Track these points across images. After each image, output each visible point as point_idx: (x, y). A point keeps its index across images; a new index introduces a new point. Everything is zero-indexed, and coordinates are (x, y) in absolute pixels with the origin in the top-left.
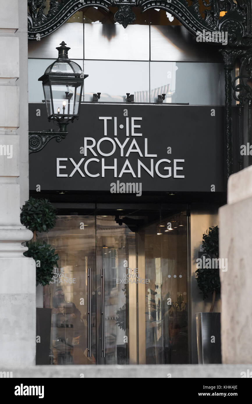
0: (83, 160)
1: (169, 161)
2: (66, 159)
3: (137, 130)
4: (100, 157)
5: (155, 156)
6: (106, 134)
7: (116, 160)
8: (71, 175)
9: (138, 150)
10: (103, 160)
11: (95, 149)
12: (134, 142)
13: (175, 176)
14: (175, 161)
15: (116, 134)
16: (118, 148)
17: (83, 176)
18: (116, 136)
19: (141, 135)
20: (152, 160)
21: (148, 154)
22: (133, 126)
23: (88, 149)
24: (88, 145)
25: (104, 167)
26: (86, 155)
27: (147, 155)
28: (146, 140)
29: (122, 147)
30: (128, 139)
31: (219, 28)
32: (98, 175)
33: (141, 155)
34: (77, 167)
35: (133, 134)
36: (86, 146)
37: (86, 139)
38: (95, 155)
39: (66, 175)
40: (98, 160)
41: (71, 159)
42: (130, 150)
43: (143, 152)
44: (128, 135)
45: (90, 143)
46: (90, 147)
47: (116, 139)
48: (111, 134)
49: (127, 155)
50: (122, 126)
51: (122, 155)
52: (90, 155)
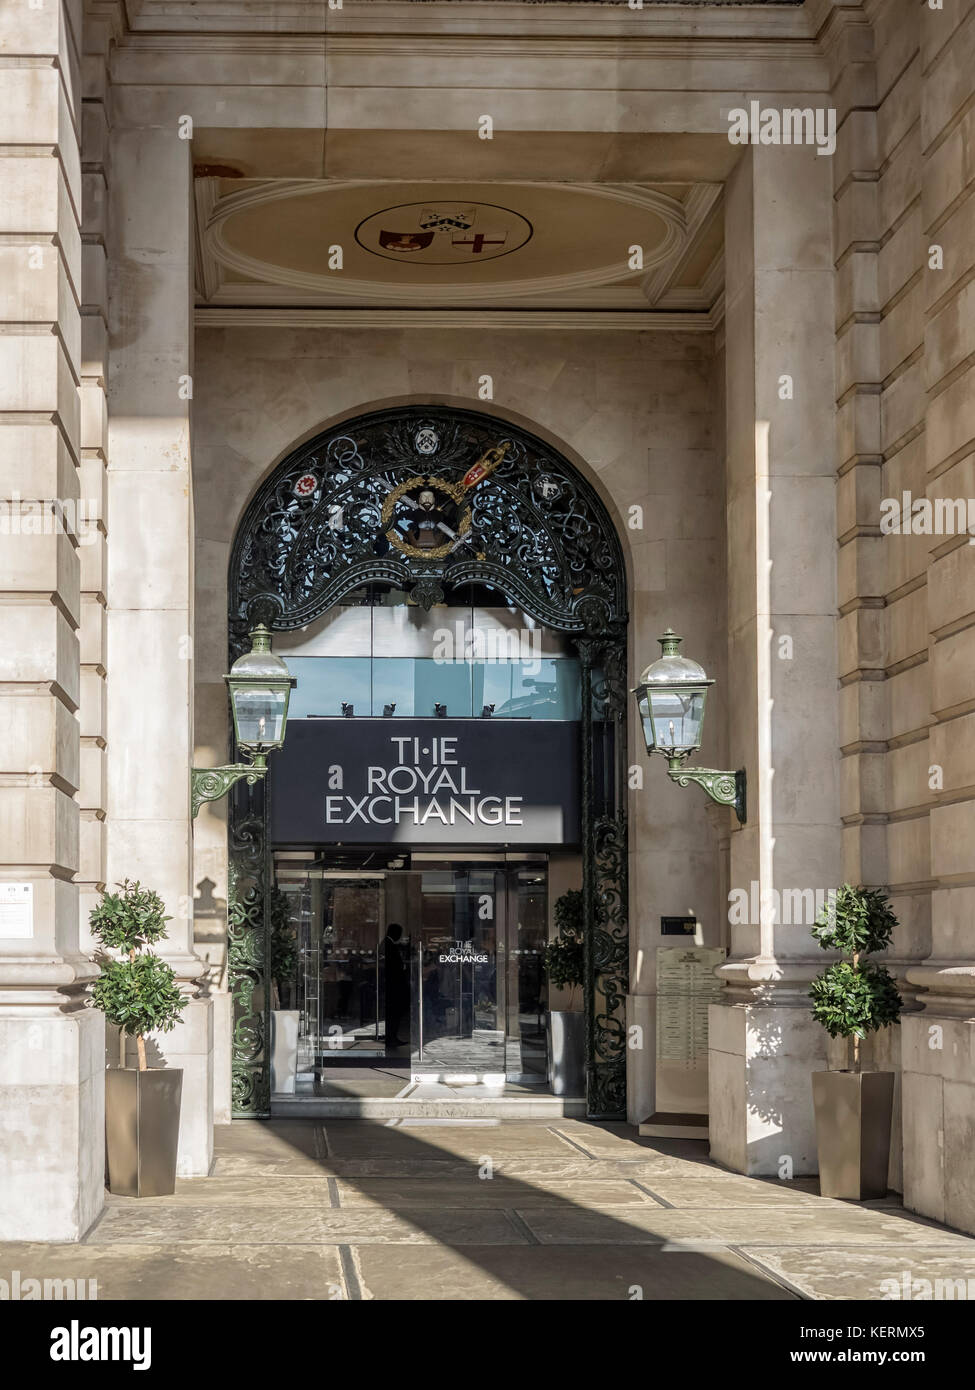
0: (366, 798)
1: (499, 800)
2: (341, 798)
3: (449, 756)
4: (392, 794)
5: (478, 792)
6: (401, 762)
7: (416, 798)
8: (348, 821)
9: (451, 784)
10: (397, 799)
11: (385, 783)
12: (445, 772)
13: (508, 821)
14: (508, 799)
15: (417, 762)
16: (420, 782)
17: (367, 821)
18: (416, 765)
19: (456, 762)
20: (472, 799)
21: (467, 789)
22: (444, 751)
23: (374, 783)
24: (374, 777)
25: (398, 809)
26: (370, 791)
27: (464, 791)
28: (463, 770)
29: (426, 781)
30: (435, 769)
31: (573, 608)
32: (390, 820)
33: (456, 792)
34: (357, 809)
35: (443, 762)
36: (371, 780)
37: (371, 769)
38: (386, 792)
39: (341, 821)
40: (389, 800)
41: (349, 798)
42: (439, 784)
43: (459, 788)
44: (435, 763)
45: (377, 775)
46: (378, 781)
47: (417, 769)
48: (409, 762)
49: (434, 792)
50: (426, 751)
51: (426, 792)
52: (377, 792)
